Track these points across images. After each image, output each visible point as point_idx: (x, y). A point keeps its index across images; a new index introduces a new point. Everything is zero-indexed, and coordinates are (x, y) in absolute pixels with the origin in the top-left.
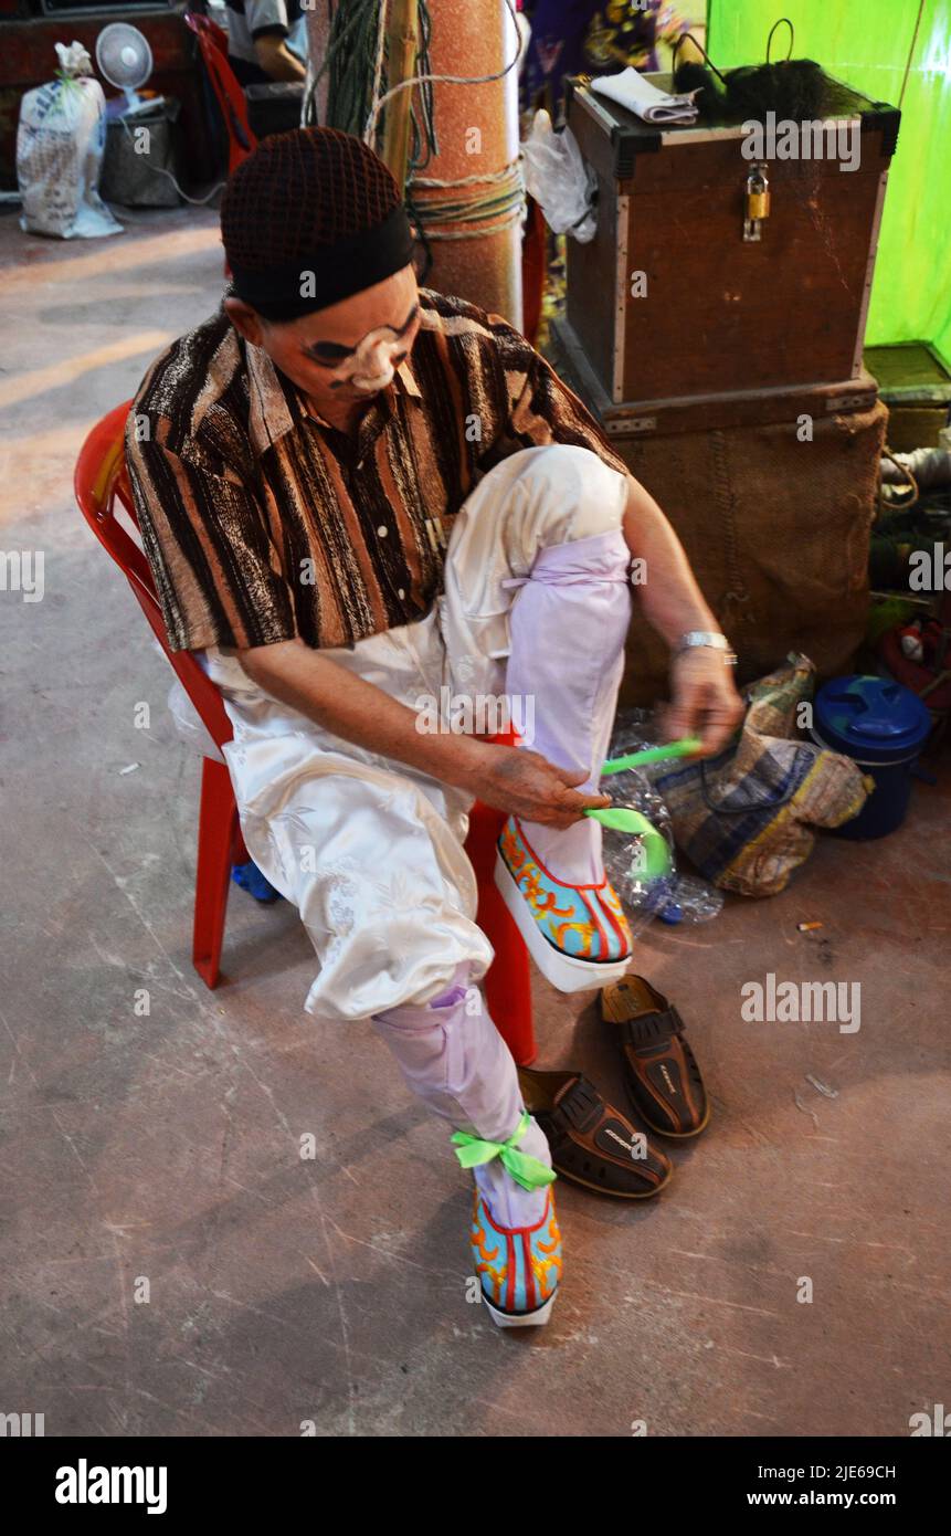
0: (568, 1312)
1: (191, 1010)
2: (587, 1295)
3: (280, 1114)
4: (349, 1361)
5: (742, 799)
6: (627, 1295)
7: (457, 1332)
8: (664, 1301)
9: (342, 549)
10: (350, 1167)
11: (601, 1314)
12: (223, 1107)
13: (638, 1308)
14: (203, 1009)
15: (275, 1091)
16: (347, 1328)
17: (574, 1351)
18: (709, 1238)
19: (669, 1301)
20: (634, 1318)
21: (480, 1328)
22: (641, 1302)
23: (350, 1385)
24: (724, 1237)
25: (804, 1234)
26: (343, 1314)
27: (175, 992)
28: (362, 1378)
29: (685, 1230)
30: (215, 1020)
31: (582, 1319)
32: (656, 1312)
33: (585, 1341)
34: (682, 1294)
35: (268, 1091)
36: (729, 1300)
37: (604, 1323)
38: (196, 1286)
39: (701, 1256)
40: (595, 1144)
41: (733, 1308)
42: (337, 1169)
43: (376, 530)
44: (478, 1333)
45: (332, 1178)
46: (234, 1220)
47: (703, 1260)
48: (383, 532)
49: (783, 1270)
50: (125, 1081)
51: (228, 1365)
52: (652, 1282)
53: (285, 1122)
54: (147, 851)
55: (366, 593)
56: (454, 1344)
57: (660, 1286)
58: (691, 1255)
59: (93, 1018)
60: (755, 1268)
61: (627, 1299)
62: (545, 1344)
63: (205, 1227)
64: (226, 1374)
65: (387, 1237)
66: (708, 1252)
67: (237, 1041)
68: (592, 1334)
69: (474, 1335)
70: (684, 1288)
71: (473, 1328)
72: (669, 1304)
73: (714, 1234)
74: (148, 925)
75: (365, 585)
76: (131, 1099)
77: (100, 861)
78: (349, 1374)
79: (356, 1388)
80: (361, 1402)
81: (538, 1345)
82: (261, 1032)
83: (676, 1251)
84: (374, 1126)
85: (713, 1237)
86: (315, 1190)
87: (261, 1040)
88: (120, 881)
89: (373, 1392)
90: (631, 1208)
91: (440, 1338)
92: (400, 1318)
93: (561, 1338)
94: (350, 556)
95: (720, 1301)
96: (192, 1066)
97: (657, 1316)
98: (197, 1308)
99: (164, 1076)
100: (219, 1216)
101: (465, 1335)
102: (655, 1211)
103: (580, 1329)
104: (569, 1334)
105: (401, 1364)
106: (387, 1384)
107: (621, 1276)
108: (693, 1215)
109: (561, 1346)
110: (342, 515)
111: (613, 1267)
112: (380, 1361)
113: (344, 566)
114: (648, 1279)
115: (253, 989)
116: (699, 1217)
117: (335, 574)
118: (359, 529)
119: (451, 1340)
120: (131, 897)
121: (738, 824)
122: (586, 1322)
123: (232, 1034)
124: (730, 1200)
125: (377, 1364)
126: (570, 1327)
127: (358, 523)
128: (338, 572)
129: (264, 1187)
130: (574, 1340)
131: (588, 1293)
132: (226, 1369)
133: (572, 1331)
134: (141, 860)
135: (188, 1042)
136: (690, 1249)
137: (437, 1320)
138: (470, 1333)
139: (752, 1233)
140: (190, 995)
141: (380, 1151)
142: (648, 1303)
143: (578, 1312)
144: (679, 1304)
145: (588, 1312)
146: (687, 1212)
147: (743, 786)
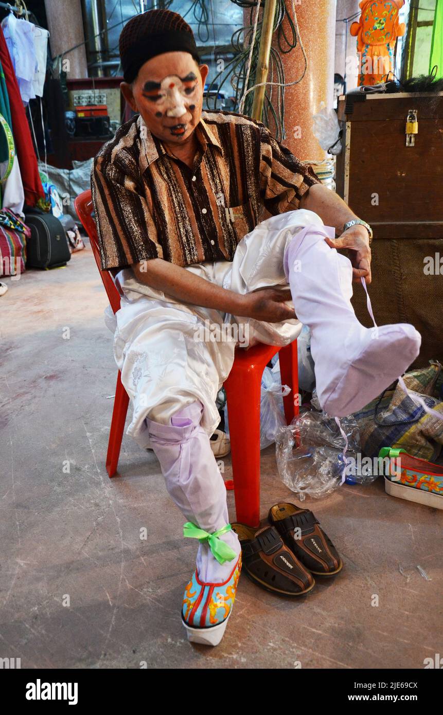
0: (234, 643)
1: (98, 484)
2: (248, 638)
3: (120, 531)
4: (107, 641)
5: (393, 419)
6: (270, 642)
7: (169, 640)
8: (291, 650)
9: (183, 218)
10: (145, 557)
11: (252, 648)
12: (94, 523)
13: (275, 650)
14: (103, 485)
15: (122, 522)
16: (113, 626)
17: (231, 663)
18: (328, 625)
19: (294, 650)
20: (271, 654)
21: (182, 641)
22: (277, 647)
23: (103, 652)
24: (336, 625)
25: (385, 634)
26: (113, 619)
27: (93, 477)
28: (111, 651)
29: (314, 618)
30: (107, 490)
31: (241, 648)
32: (285, 654)
33: (238, 659)
34: (303, 648)
35: (119, 520)
36: (330, 657)
37: (253, 653)
38: (47, 593)
39: (320, 632)
40: (273, 562)
41: (331, 661)
42: (138, 557)
43: (201, 210)
44: (181, 643)
45: (134, 560)
46: (78, 569)
47: (321, 635)
48: (204, 211)
49: (367, 649)
50: (54, 506)
51: (46, 630)
52: (287, 639)
53: (121, 534)
54: (105, 425)
55: (194, 240)
56: (165, 646)
57: (291, 642)
58: (314, 630)
59: (52, 480)
60: (350, 644)
61: (270, 644)
62: (215, 656)
63: (63, 569)
64: (42, 634)
65: (151, 590)
66: (325, 631)
67: (113, 499)
68: (244, 657)
69: (178, 643)
70: (306, 646)
71: (179, 640)
72: (293, 652)
73: (330, 622)
74: (93, 451)
75: (194, 236)
76: (53, 513)
77: (83, 426)
78: (105, 647)
79: (105, 655)
80: (105, 662)
81: (211, 655)
82: (127, 497)
83: (306, 627)
84: (164, 543)
85: (330, 624)
86: (123, 564)
87: (125, 501)
88: (88, 434)
89: (114, 658)
90: (287, 602)
91: (159, 641)
92: (142, 628)
93: (226, 655)
94: (187, 222)
95: (324, 656)
96: (88, 505)
97: (285, 656)
98: (42, 602)
99: (73, 507)
100: (72, 566)
101: (173, 642)
102: (300, 606)
103: (238, 653)
104: (231, 654)
105: (134, 649)
106: (122, 656)
107: (270, 632)
108: (322, 612)
109: (224, 659)
110: (184, 201)
111: (268, 627)
112: (123, 645)
113: (184, 227)
114: (286, 637)
115: (130, 481)
116: (324, 613)
117: (180, 231)
118: (193, 209)
119: (165, 643)
120: (90, 440)
121: (390, 432)
122: (242, 650)
123: (112, 496)
124: (346, 609)
125: (121, 646)
126: (233, 651)
127: (191, 206)
128: (182, 230)
129: (98, 558)
130: (233, 658)
131: (249, 637)
132: (43, 632)
133: (233, 653)
134: (101, 428)
135: (90, 496)
136: (315, 627)
137: (161, 633)
138: (176, 642)
139: (354, 627)
140: (100, 479)
141: (163, 554)
142: (281, 649)
143: (240, 645)
144: (299, 653)
145: (245, 646)
146: (319, 610)
147: (394, 413)
